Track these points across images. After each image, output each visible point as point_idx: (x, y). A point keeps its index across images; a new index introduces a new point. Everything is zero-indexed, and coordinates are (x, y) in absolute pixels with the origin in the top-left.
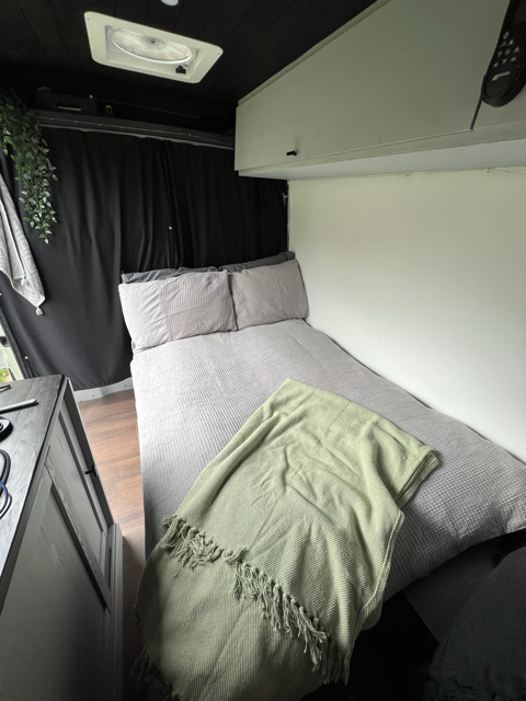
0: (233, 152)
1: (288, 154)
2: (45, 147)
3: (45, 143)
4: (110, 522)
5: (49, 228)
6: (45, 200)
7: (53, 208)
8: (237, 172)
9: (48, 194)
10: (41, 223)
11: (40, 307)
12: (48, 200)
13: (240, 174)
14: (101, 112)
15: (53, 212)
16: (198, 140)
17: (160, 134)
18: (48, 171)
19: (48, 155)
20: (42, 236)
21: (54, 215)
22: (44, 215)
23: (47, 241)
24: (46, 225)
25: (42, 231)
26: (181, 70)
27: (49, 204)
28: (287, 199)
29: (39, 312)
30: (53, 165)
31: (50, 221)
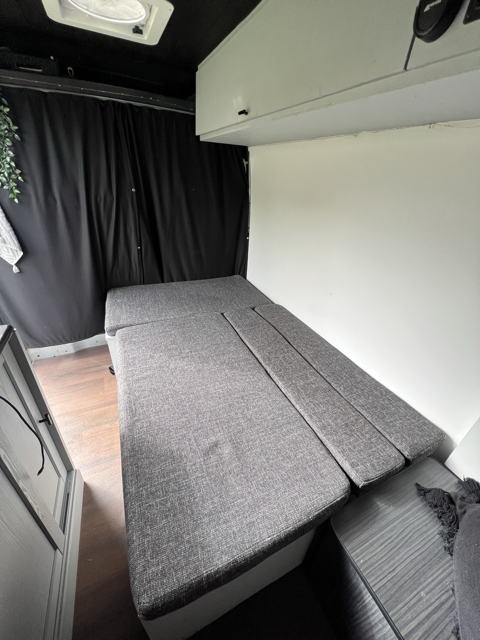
0: (194, 117)
1: (240, 113)
2: (5, 106)
3: (6, 102)
4: (69, 469)
5: (17, 188)
6: (8, 159)
7: (17, 167)
8: (199, 137)
9: (11, 153)
10: (8, 182)
11: (17, 264)
12: (12, 159)
13: (202, 139)
14: (63, 73)
15: (18, 172)
16: (160, 105)
17: (120, 96)
18: (10, 131)
19: (9, 114)
20: (11, 196)
21: (21, 175)
22: (10, 174)
23: (16, 200)
24: (13, 184)
25: (11, 191)
26: (137, 30)
27: (13, 164)
28: (248, 165)
29: (15, 270)
30: (14, 124)
31: (16, 181)
